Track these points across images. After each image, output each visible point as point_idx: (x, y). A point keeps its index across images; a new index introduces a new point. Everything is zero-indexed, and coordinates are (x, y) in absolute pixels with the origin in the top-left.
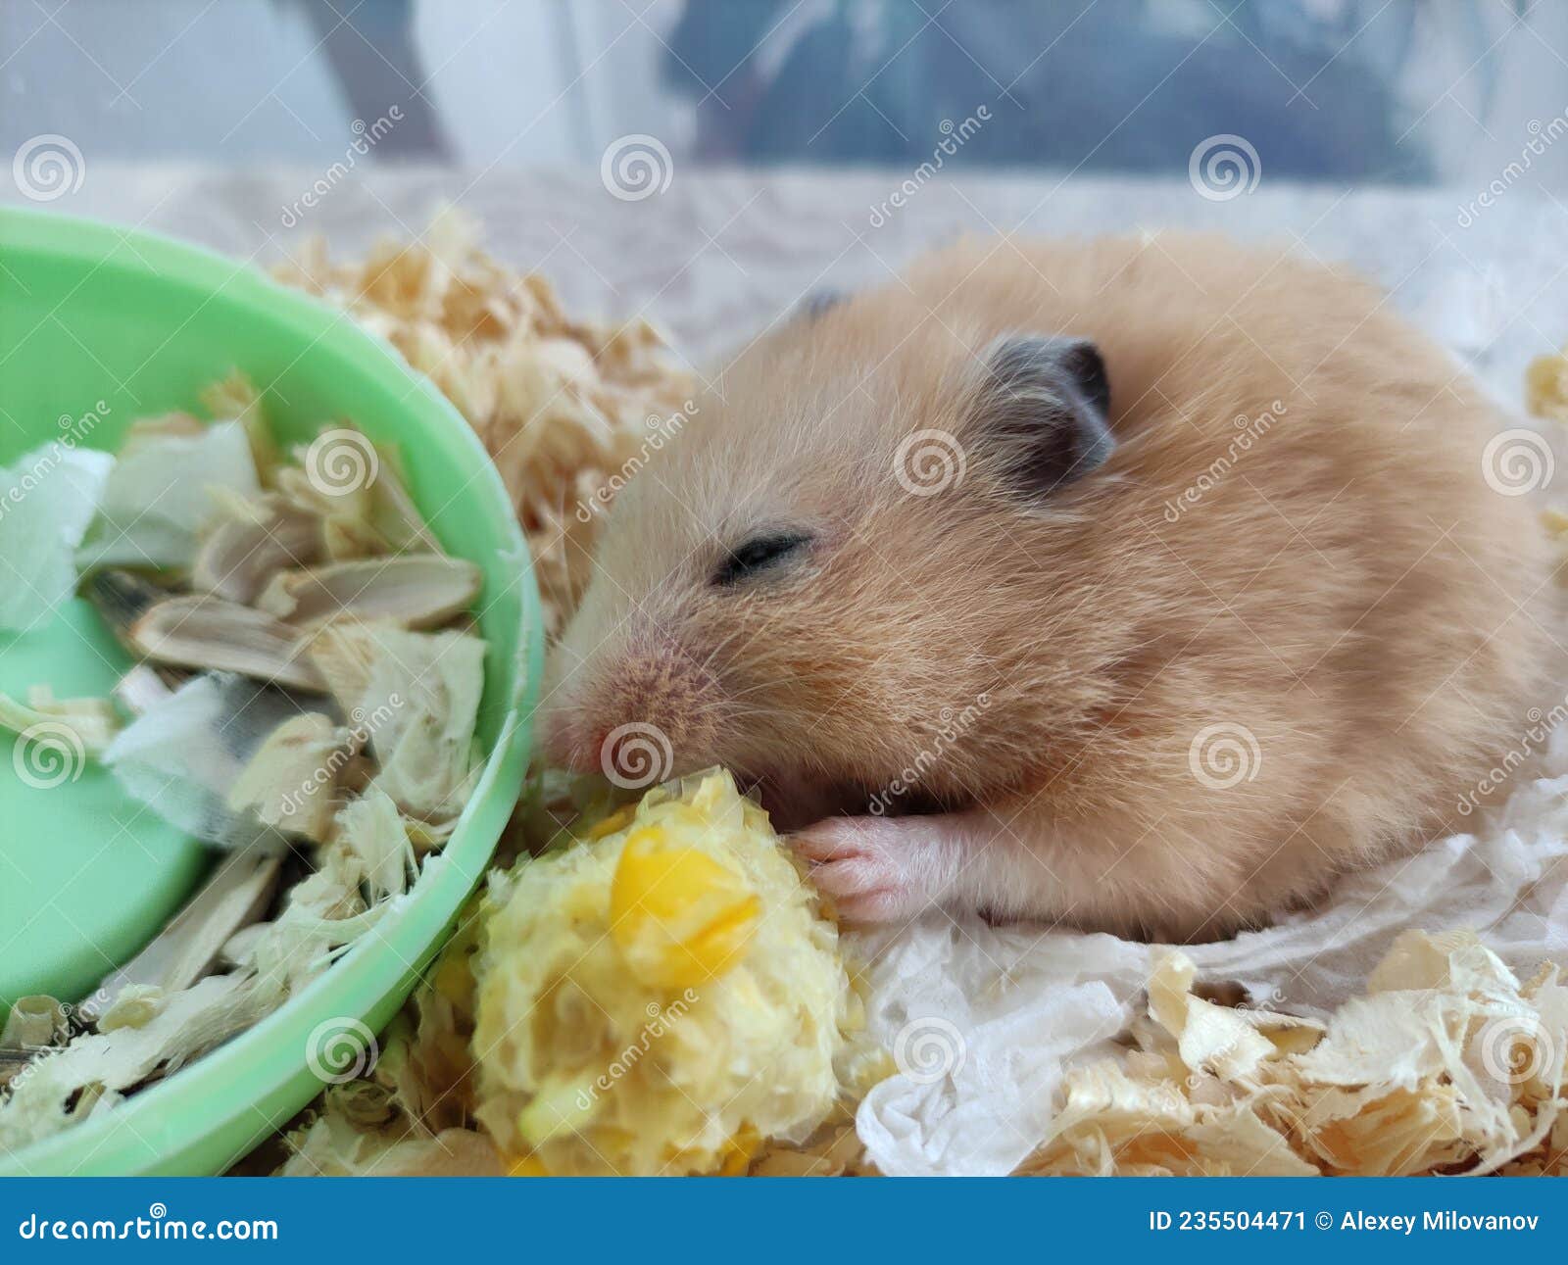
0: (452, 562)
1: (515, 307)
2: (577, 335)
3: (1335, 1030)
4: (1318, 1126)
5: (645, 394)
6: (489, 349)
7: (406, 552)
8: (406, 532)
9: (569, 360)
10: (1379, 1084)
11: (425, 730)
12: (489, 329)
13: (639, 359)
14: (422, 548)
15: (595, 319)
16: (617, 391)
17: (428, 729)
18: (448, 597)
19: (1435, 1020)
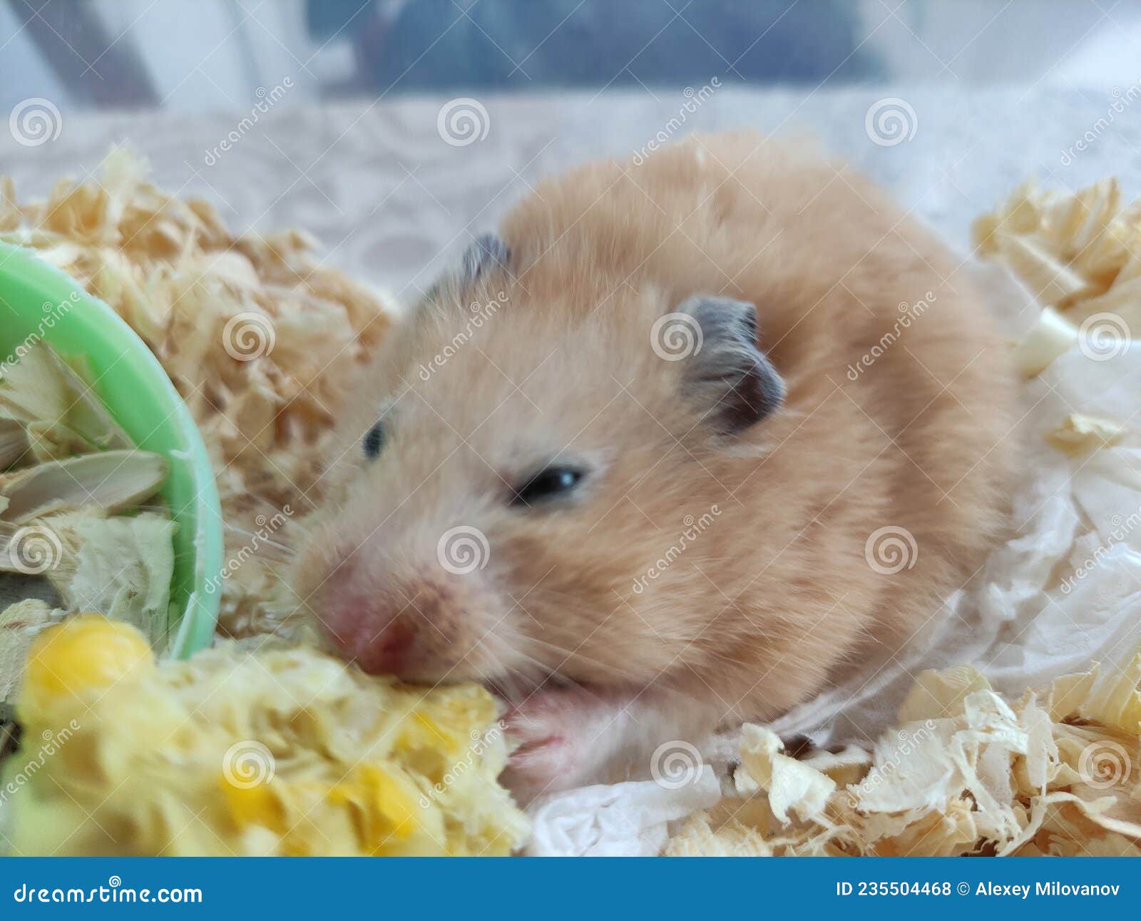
0: (143, 455)
1: (183, 227)
2: (239, 247)
3: (879, 759)
4: (873, 843)
5: (300, 290)
6: (162, 265)
7: (103, 448)
8: (102, 431)
9: (233, 267)
10: (918, 809)
11: (128, 604)
12: (162, 248)
13: (293, 261)
14: (116, 444)
15: (254, 230)
16: (276, 290)
17: (130, 602)
18: (141, 483)
19: (958, 753)
